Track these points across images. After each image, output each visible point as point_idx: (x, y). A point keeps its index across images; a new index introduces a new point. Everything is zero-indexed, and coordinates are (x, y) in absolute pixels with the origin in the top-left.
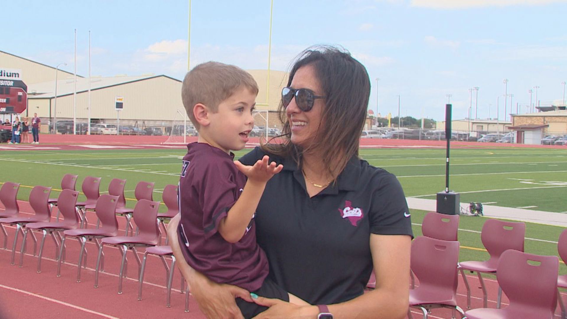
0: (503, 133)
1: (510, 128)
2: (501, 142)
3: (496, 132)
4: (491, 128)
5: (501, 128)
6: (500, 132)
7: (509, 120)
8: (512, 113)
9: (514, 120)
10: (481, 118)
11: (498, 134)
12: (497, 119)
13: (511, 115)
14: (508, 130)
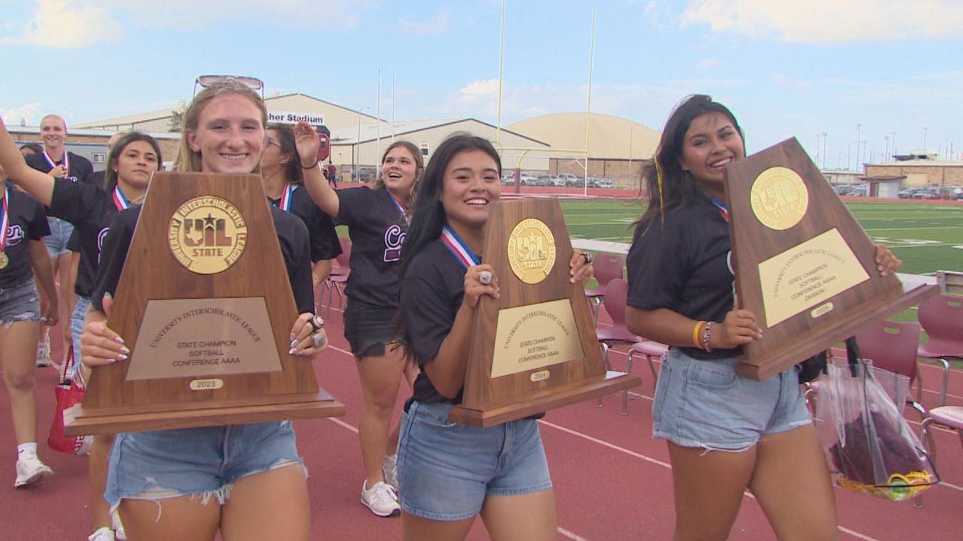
0: (855, 185)
1: (863, 179)
2: (852, 195)
3: (845, 184)
4: (840, 179)
5: (852, 180)
6: (851, 184)
7: (861, 171)
8: (865, 162)
9: (866, 170)
10: (829, 168)
11: (848, 186)
12: (847, 169)
13: (864, 164)
14: (860, 182)
